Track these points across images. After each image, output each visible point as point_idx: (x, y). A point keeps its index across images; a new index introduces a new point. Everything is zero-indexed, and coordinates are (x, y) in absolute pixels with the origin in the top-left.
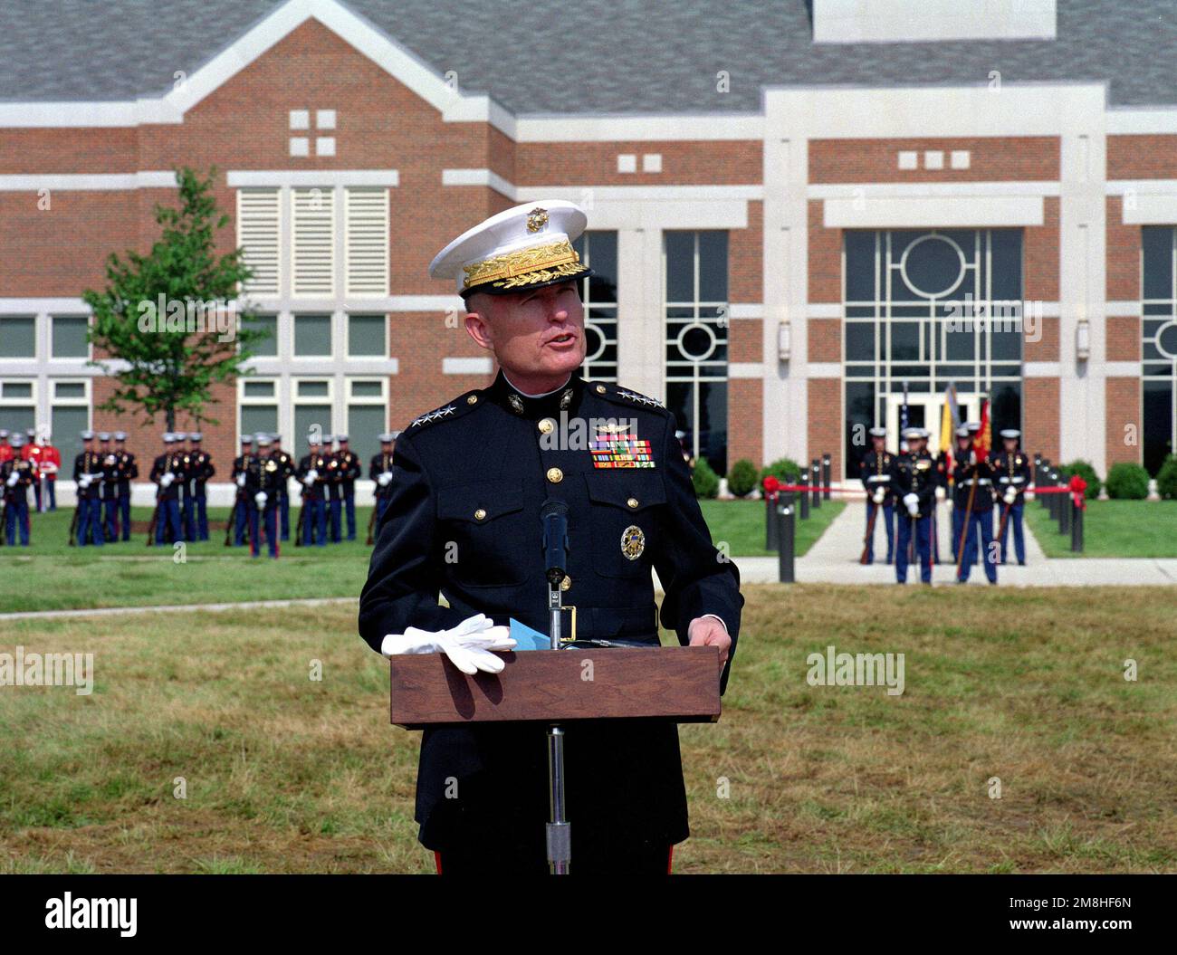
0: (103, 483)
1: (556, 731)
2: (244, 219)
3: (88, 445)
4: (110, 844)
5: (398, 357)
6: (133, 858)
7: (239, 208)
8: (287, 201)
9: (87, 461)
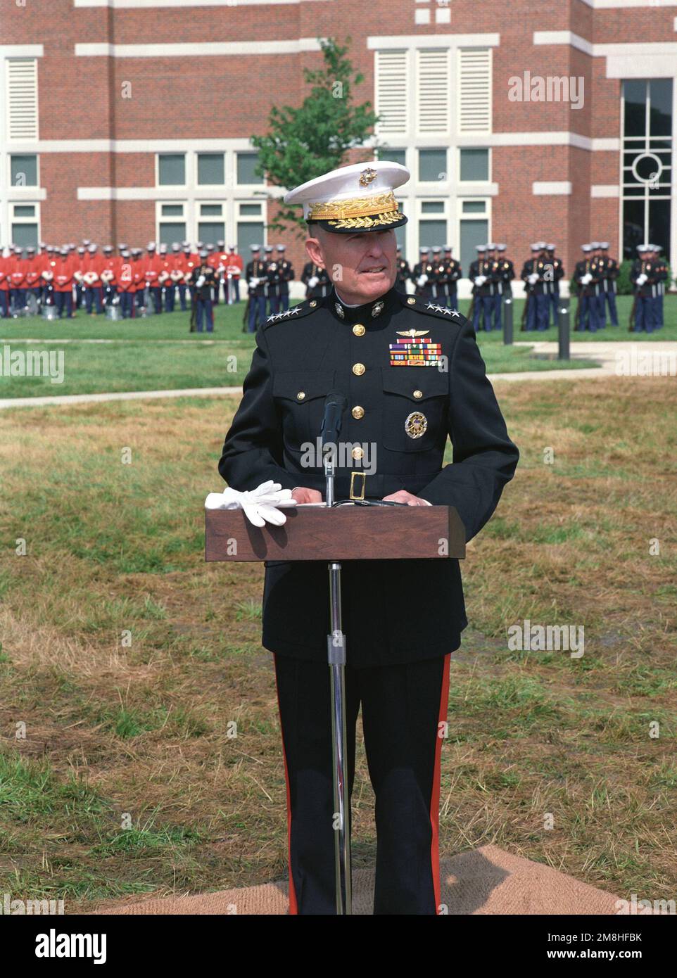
0: (267, 284)
1: (335, 567)
2: (380, 75)
3: (256, 256)
4: (185, 587)
5: (497, 181)
6: (197, 599)
7: (377, 67)
8: (413, 60)
9: (255, 267)
